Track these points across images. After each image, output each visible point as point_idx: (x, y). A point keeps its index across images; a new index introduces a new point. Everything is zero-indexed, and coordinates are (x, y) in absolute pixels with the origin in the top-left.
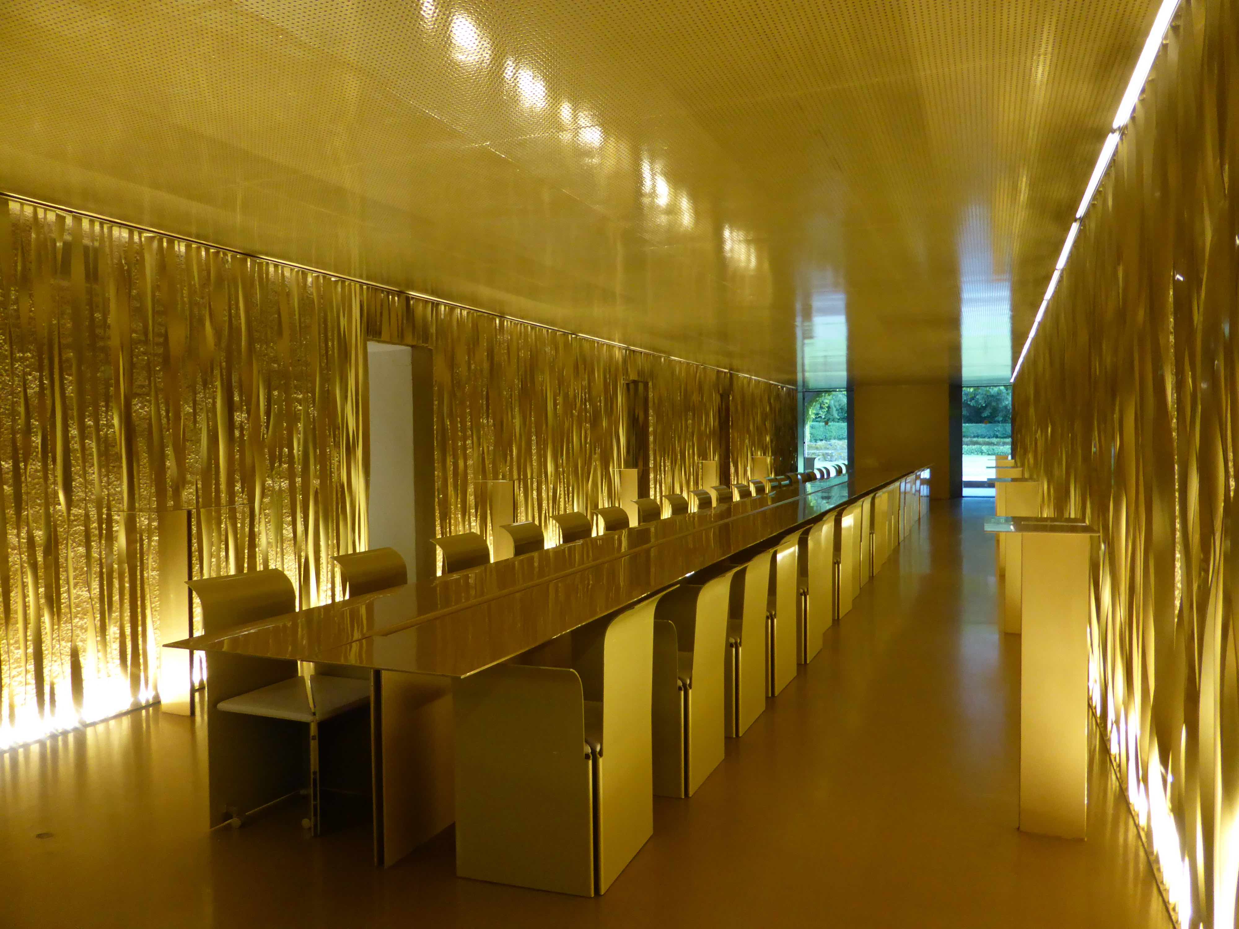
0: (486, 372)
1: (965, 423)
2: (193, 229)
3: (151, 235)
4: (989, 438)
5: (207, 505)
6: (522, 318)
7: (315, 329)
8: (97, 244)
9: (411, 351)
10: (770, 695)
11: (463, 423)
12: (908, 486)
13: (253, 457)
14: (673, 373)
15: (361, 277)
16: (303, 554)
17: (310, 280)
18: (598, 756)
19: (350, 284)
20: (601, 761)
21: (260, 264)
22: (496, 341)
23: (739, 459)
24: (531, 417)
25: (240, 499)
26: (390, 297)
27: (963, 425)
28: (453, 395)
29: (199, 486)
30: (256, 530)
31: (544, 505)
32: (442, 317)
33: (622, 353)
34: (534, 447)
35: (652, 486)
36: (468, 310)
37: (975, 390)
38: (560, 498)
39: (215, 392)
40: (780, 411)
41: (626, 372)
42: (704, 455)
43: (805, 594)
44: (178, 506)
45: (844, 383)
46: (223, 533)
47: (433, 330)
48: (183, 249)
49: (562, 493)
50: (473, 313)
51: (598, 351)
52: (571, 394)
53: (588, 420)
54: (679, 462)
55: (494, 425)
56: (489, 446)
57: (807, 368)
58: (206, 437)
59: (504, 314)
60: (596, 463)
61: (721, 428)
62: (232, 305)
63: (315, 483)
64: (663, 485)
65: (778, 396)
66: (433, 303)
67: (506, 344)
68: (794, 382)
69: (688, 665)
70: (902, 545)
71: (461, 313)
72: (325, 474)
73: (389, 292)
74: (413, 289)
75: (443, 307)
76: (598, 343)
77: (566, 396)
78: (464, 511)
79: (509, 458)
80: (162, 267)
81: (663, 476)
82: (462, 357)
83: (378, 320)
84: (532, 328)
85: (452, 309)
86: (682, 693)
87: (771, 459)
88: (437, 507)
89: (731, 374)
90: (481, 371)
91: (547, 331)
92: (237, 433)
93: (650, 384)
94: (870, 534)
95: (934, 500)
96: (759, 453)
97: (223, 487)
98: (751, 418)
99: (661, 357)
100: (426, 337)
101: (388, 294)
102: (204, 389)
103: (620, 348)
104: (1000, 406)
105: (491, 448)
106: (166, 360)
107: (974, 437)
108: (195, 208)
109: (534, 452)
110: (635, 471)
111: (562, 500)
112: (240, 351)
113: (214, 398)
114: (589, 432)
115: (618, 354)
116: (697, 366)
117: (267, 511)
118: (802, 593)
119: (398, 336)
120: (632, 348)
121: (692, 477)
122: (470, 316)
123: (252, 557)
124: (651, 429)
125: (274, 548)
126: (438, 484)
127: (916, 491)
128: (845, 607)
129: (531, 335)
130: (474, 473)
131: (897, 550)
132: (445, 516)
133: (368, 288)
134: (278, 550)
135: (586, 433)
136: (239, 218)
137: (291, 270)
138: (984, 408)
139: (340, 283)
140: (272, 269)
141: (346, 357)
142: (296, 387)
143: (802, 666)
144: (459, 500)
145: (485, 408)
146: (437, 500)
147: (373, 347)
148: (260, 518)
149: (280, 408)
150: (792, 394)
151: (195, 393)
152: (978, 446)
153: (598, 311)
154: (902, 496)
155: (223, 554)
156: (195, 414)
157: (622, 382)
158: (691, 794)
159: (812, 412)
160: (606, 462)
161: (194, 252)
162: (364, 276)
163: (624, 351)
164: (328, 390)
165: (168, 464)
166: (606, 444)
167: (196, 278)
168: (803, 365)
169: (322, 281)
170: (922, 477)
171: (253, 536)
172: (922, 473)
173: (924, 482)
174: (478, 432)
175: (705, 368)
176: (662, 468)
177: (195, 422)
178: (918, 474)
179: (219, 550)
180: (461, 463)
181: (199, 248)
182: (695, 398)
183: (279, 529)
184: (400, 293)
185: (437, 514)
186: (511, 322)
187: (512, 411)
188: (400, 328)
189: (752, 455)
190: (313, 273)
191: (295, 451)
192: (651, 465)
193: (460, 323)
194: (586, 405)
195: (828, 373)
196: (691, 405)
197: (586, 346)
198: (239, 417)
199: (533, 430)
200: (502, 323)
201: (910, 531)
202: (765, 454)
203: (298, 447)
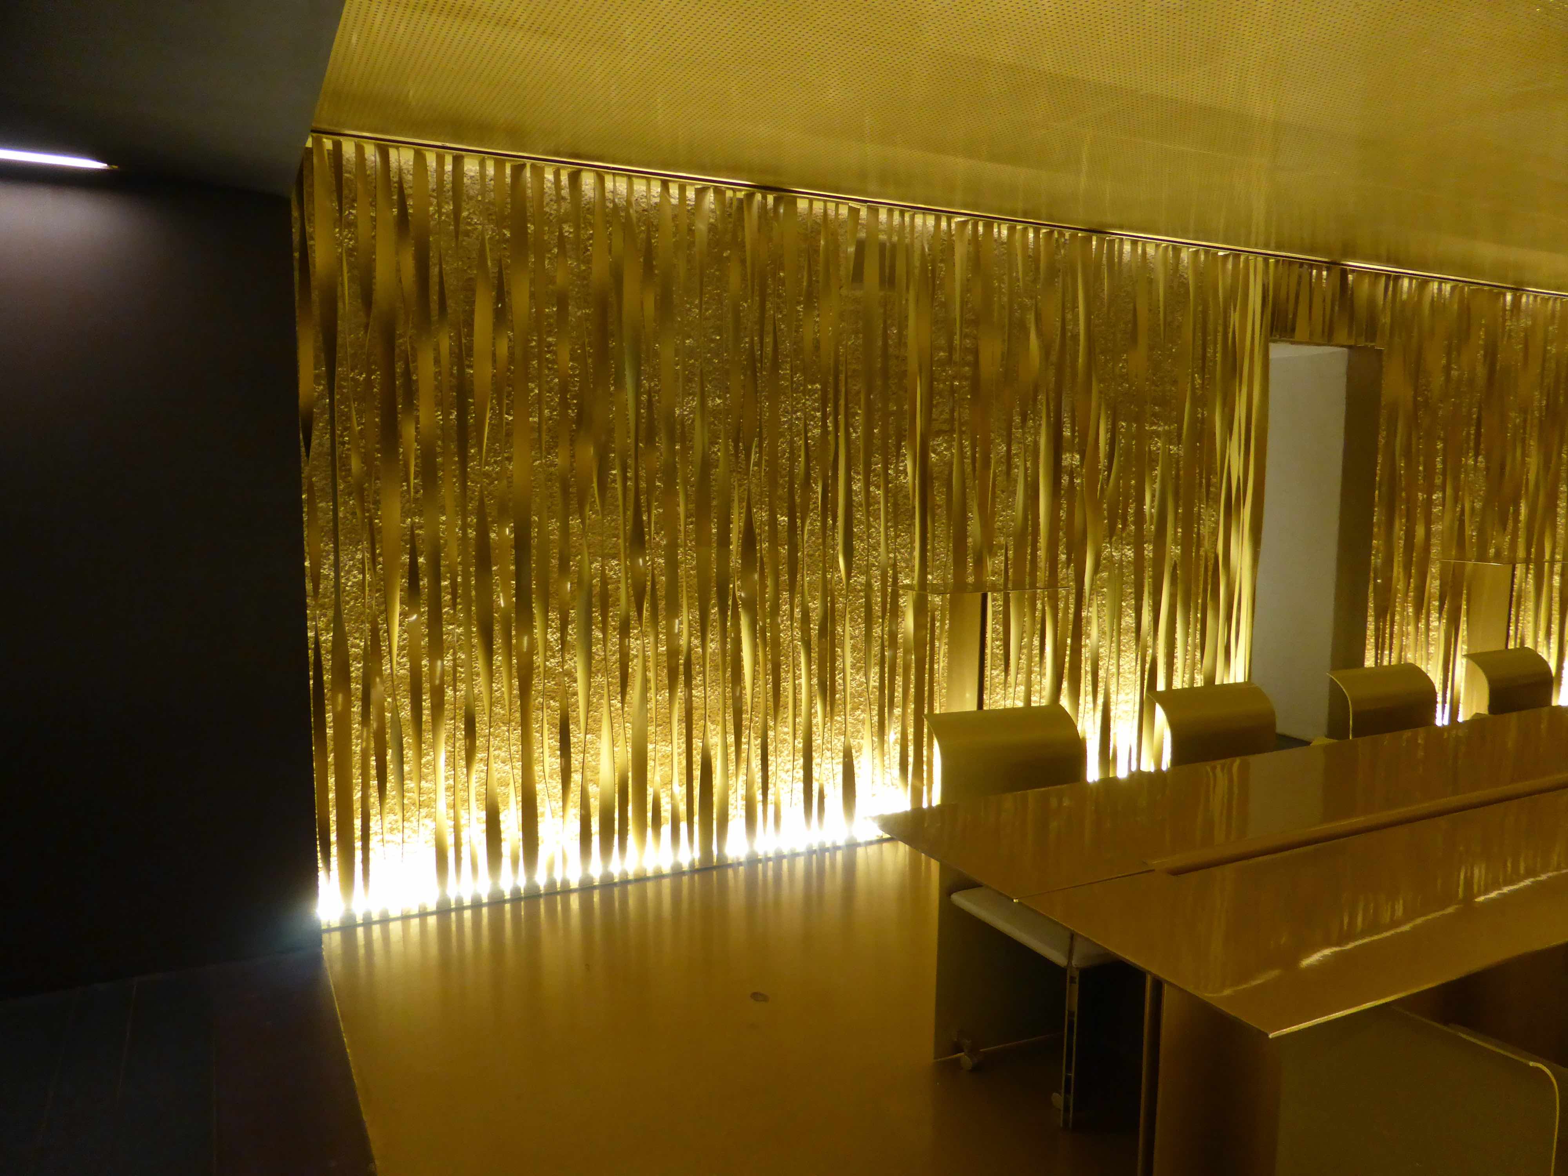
0: (1480, 383)
2: (1021, 206)
3: (963, 219)
7: (1188, 331)
8: (895, 238)
9: (1346, 354)
11: (1429, 467)
13: (1086, 513)
15: (1267, 246)
16: (1148, 654)
17: (1185, 257)
19: (1247, 260)
21: (1111, 242)
22: (1504, 330)
25: (1065, 573)
26: (1314, 272)
28: (1413, 422)
29: (1010, 552)
30: (1084, 614)
32: (1405, 296)
36: (1453, 283)
39: (1040, 425)
46: (1038, 614)
47: (1386, 320)
48: (1005, 232)
50: (1463, 288)
55: (1487, 469)
56: (1473, 503)
58: (1023, 487)
59: (1523, 284)
62: (1068, 305)
63: (1174, 551)
66: (1388, 277)
67: (1522, 334)
71: (1440, 289)
72: (1190, 541)
73: (1311, 265)
74: (1354, 257)
75: (1406, 282)
78: (1420, 603)
79: (1510, 522)
80: (976, 261)
82: (1435, 360)
83: (1291, 309)
85: (1424, 283)
88: (1370, 597)
90: (1471, 381)
92: (1065, 481)
97: (1042, 555)
100: (1371, 329)
101: (1311, 267)
102: (1024, 423)
105: (1478, 505)
106: (977, 382)
108: (1022, 178)
112: (1075, 369)
113: (1036, 436)
117: (1103, 590)
119: (1323, 332)
122: (1457, 291)
123: (1076, 650)
125: (1108, 643)
126: (1376, 560)
130: (1443, 544)
132: (1384, 609)
133: (1277, 262)
134: (1114, 644)
136: (1083, 180)
137: (1157, 246)
139: (1231, 259)
140: (1127, 247)
141: (1234, 368)
142: (1154, 414)
144: (1412, 586)
145: (1472, 443)
146: (1372, 585)
147: (1279, 351)
148: (1090, 600)
149: (1129, 445)
151: (1011, 428)
156: (1009, 454)
161: (1018, 236)
162: (1273, 245)
164: (1204, 418)
165: (971, 526)
167: (1020, 269)
171: (1078, 621)
174: (1456, 478)
177: (1010, 466)
179: (1031, 641)
180: (1420, 529)
181: (1025, 230)
183: (1117, 614)
184: (1331, 265)
186: (1536, 297)
187: (1523, 447)
188: (1327, 322)
190: (1189, 248)
191: (1146, 507)
193: (1438, 306)
198: (1071, 459)
200: (1516, 301)
203: (1152, 501)
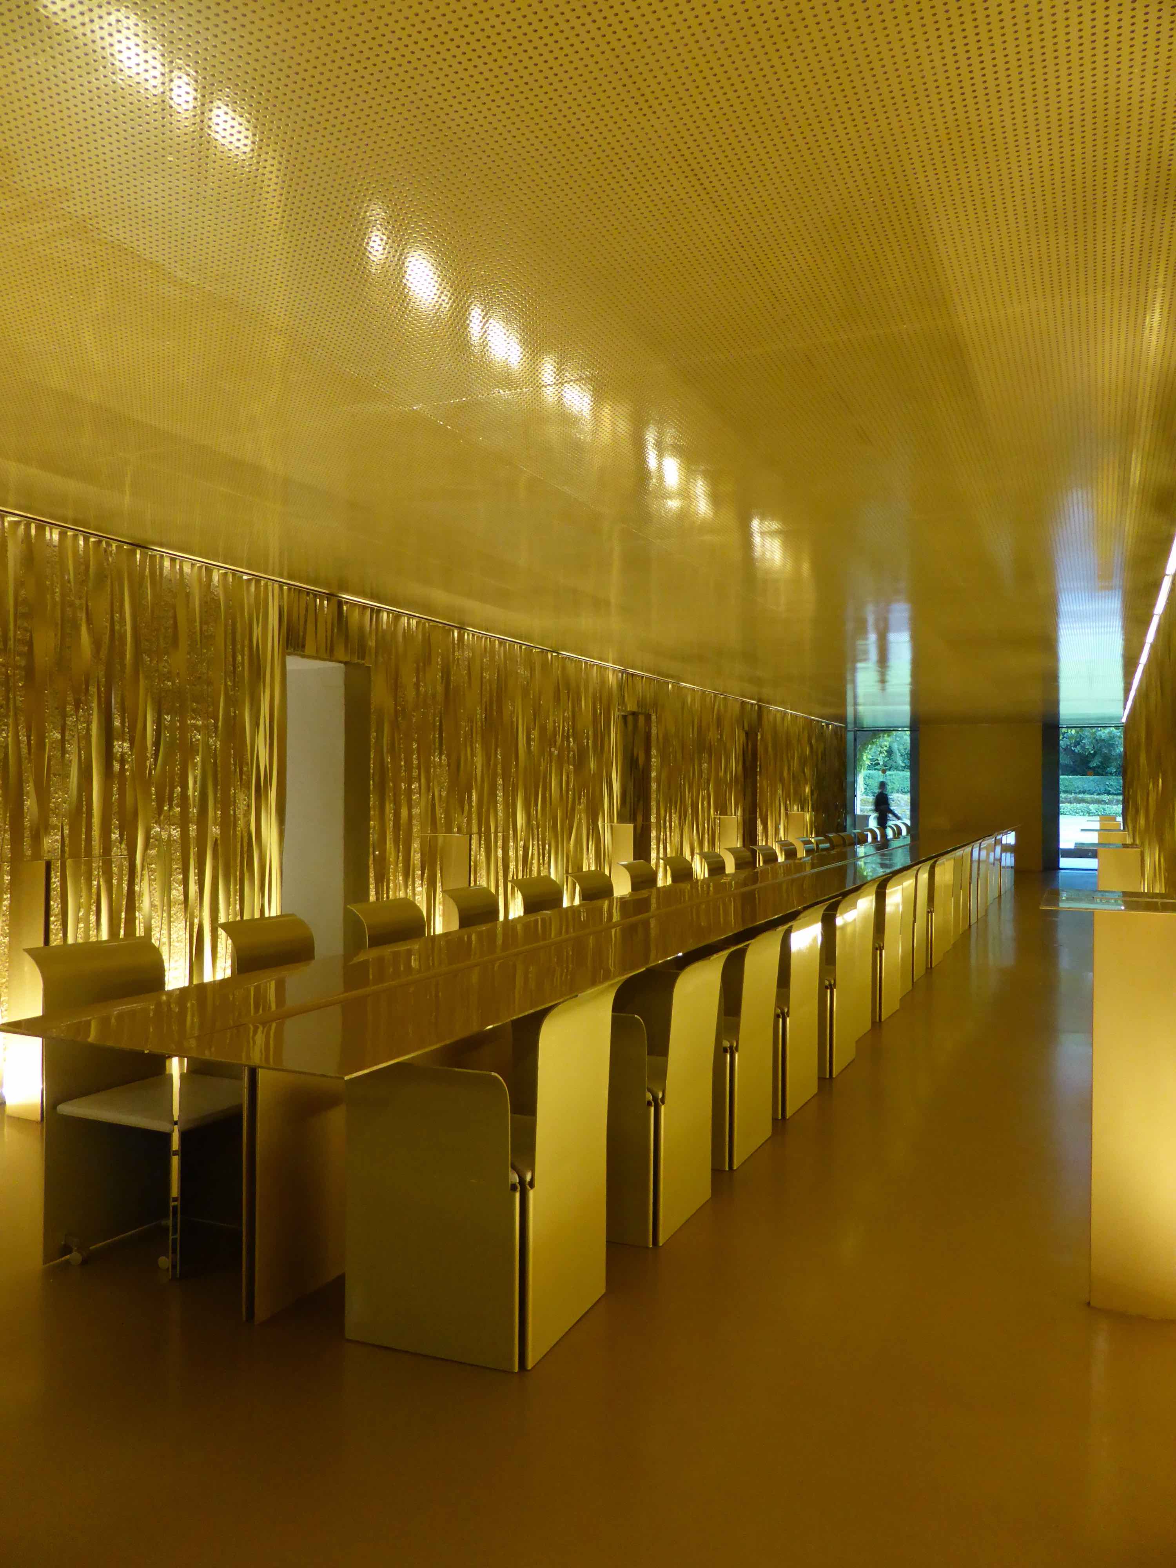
0: (440, 698)
1: (1063, 775)
2: (70, 514)
3: (16, 519)
4: (1099, 794)
5: (75, 856)
6: (487, 630)
7: (220, 640)
9: (344, 670)
10: (780, 1117)
11: (408, 762)
12: (984, 853)
13: (136, 796)
14: (684, 703)
15: (282, 576)
16: (196, 921)
17: (216, 577)
18: (528, 1187)
19: (266, 585)
20: (531, 1194)
21: (153, 557)
22: (454, 659)
23: (769, 813)
24: (496, 754)
25: (118, 852)
26: (318, 600)
27: (1061, 777)
28: (395, 725)
29: (66, 832)
30: (137, 888)
31: (512, 866)
32: (385, 627)
33: (617, 676)
34: (500, 793)
35: (654, 846)
36: (418, 619)
37: (1077, 732)
38: (532, 859)
39: (91, 714)
40: (824, 754)
41: (622, 702)
42: (722, 809)
43: (831, 987)
44: (37, 855)
45: (907, 720)
46: (94, 890)
47: (372, 643)
48: (56, 537)
49: (536, 852)
50: (424, 623)
51: (586, 674)
52: (550, 726)
53: (571, 759)
54: (689, 817)
55: (449, 765)
56: (441, 791)
57: (860, 700)
58: (76, 770)
59: (464, 624)
60: (581, 817)
61: (745, 776)
62: (115, 607)
63: (215, 831)
64: (668, 845)
65: (821, 735)
66: (372, 610)
67: (466, 663)
68: (843, 719)
69: (661, 1074)
70: (973, 929)
71: (409, 623)
72: (228, 823)
73: (316, 595)
74: (347, 592)
75: (385, 615)
76: (586, 663)
77: (543, 729)
78: (407, 872)
79: (466, 807)
80: (29, 559)
81: (668, 833)
82: (408, 678)
83: (301, 629)
84: (500, 643)
85: (397, 617)
86: (652, 1109)
87: (811, 817)
88: (372, 867)
89: (760, 707)
90: (434, 696)
91: (521, 647)
92: (117, 766)
93: (653, 717)
94: (928, 912)
95: (1020, 872)
96: (795, 808)
97: (96, 833)
98: (786, 763)
99: (668, 683)
100: (362, 650)
101: (315, 596)
102: (77, 711)
103: (614, 671)
104: (1113, 753)
105: (444, 794)
106: (29, 672)
107: (1080, 793)
108: (72, 486)
109: (500, 799)
110: (630, 827)
111: (535, 862)
112: (123, 666)
113: (89, 724)
114: (572, 776)
115: (611, 678)
116: (716, 696)
117: (153, 866)
118: (827, 985)
119: (326, 649)
120: (630, 670)
121: (706, 836)
122: (421, 627)
123: (131, 922)
124: (653, 774)
125: (159, 913)
126: (373, 837)
127: (995, 859)
128: (890, 1005)
129: (499, 651)
130: (421, 824)
131: (966, 934)
132: (381, 878)
133: (289, 589)
134: (165, 915)
135: (568, 777)
136: (127, 499)
137: (193, 565)
138: (1094, 755)
139: (253, 583)
140: (167, 563)
141: (259, 674)
142: (194, 711)
143: (825, 1080)
144: (401, 858)
145: (437, 744)
146: (371, 857)
147: (294, 663)
148: (142, 875)
149: (172, 736)
150: (840, 735)
151: (64, 716)
152: (1085, 805)
153: (586, 622)
154: (975, 865)
155: (93, 918)
156: (63, 740)
157: (617, 713)
158: (661, 1241)
159: (866, 758)
160: (594, 813)
161: (69, 542)
162: (285, 574)
163: (620, 674)
164: (235, 715)
165: (28, 803)
166: (593, 792)
167: (71, 573)
168: (855, 697)
169: (231, 580)
170: (1004, 842)
171: (131, 896)
172: (1004, 838)
173: (1006, 848)
174: (428, 772)
175: (725, 698)
176: (668, 824)
177: (64, 751)
178: (999, 837)
179: (87, 915)
180: (404, 812)
181: (75, 537)
182: (712, 735)
183: (167, 888)
184: (330, 596)
185: (372, 875)
186: (473, 635)
187: (472, 749)
188: (329, 642)
189: (786, 809)
190: (219, 570)
191: (190, 792)
192: (653, 819)
193: (408, 635)
194: (569, 742)
195: (890, 708)
196: (707, 745)
197: (571, 667)
198: (121, 747)
199: (500, 771)
200: (461, 637)
201: (986, 911)
202: (803, 809)
203: (194, 786)
